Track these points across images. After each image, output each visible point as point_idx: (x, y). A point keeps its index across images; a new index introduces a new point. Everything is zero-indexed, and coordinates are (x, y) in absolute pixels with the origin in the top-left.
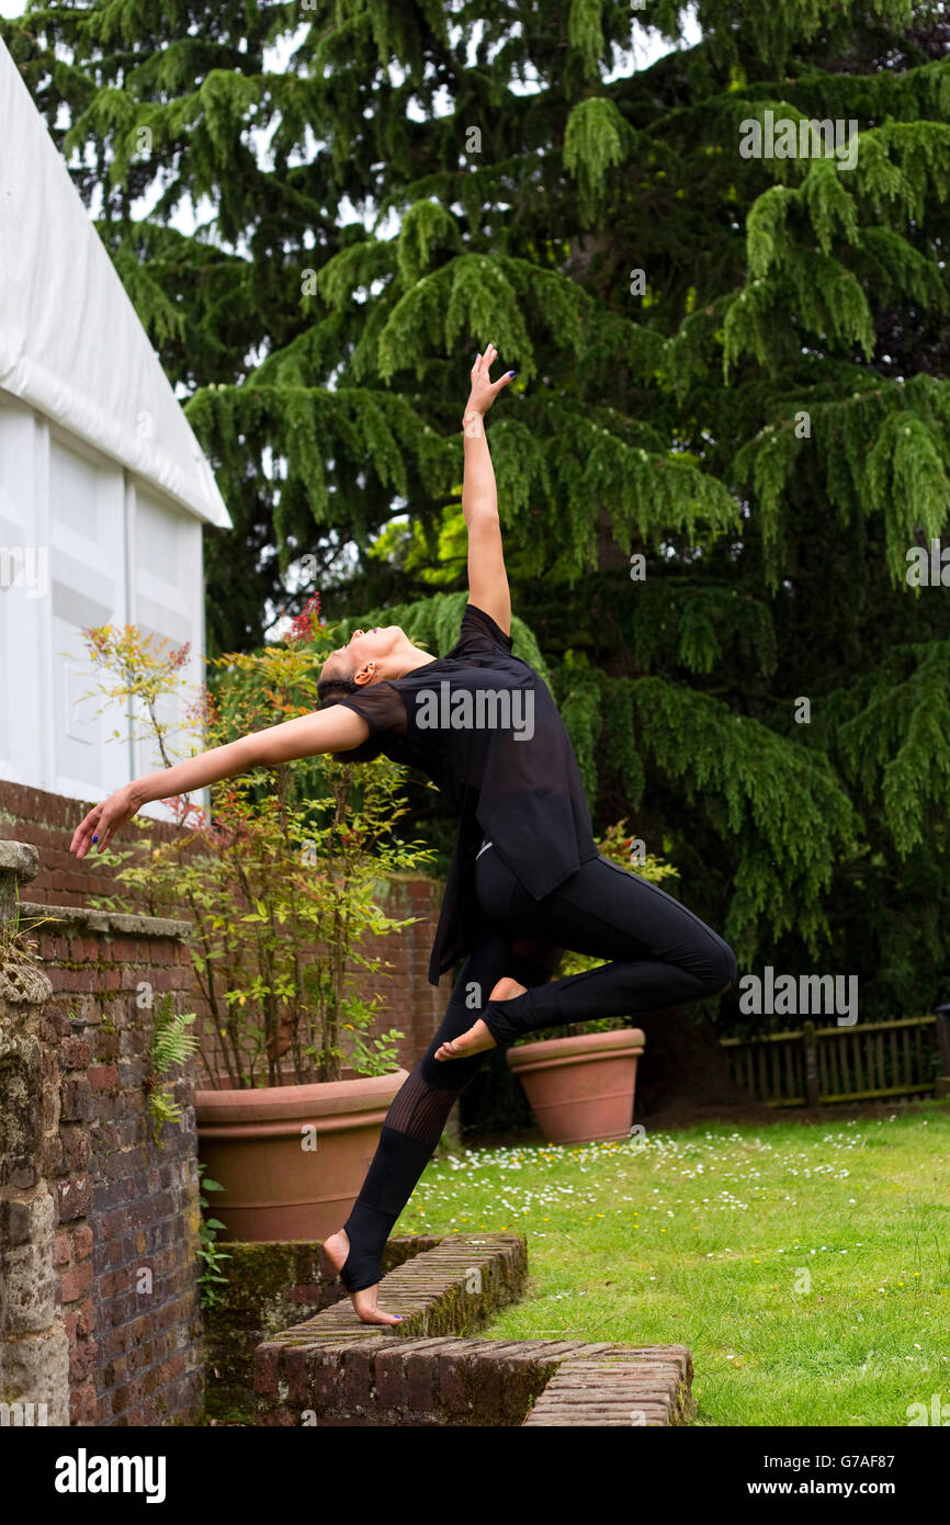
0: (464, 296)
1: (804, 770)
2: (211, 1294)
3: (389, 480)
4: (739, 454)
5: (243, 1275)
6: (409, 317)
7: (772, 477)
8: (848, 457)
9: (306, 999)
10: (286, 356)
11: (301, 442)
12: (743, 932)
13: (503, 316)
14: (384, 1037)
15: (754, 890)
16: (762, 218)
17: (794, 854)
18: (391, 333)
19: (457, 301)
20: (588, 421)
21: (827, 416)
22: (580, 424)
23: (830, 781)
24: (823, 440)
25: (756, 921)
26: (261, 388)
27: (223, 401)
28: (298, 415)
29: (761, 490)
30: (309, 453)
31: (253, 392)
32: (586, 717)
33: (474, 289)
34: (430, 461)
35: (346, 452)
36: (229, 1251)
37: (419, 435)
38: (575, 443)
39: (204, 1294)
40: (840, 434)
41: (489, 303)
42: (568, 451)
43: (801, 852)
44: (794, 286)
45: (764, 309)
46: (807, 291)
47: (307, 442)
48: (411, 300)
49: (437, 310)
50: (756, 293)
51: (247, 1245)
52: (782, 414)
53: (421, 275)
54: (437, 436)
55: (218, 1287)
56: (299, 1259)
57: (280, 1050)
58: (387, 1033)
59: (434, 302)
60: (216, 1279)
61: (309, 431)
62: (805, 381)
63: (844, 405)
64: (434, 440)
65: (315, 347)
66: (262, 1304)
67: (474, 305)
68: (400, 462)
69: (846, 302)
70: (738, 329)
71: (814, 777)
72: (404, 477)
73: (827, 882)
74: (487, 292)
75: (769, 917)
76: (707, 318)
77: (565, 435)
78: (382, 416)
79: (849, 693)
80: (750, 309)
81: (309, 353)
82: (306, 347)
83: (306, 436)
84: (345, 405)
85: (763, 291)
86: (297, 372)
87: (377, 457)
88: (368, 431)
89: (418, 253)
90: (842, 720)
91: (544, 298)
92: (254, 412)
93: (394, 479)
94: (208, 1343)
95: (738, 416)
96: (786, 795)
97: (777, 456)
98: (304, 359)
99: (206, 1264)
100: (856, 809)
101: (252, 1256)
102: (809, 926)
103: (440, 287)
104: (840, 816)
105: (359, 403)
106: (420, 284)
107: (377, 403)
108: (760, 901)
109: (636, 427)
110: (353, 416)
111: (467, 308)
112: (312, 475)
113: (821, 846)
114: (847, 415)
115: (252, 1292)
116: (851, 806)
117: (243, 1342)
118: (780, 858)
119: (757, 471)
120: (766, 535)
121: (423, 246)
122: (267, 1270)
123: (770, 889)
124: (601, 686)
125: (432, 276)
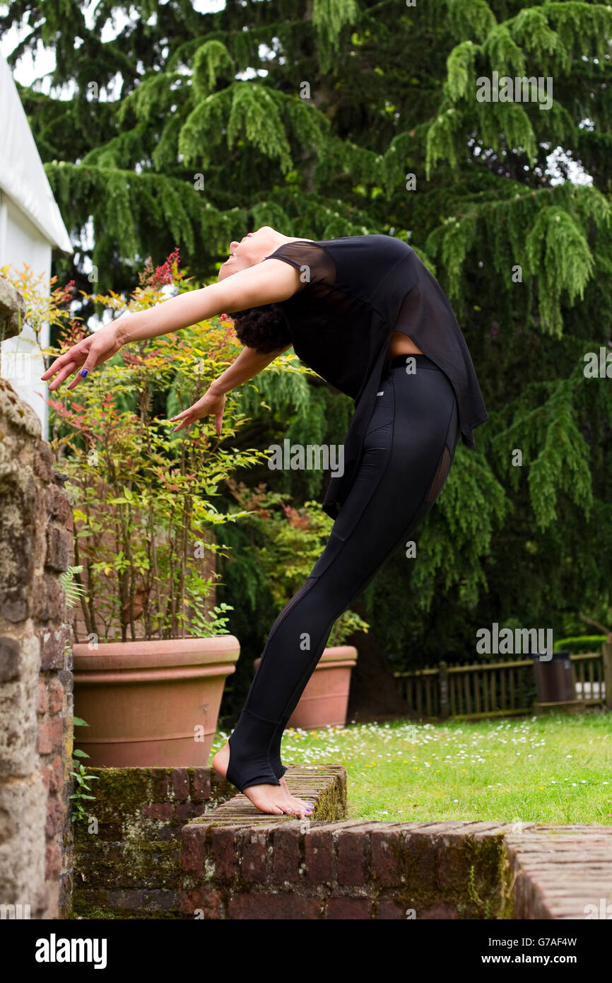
0: (242, 108)
1: (471, 465)
2: (81, 809)
3: (181, 239)
4: (431, 236)
5: (107, 794)
6: (201, 121)
7: (456, 251)
8: (511, 239)
9: (158, 572)
10: (104, 151)
11: (119, 207)
12: (425, 581)
13: (270, 122)
14: (216, 609)
15: (433, 551)
16: (459, 60)
17: (464, 525)
18: (188, 131)
19: (237, 110)
20: (323, 207)
21: (495, 210)
22: (317, 209)
23: (489, 475)
24: (492, 227)
25: (434, 573)
26: (89, 167)
27: (62, 174)
28: (117, 188)
29: (448, 260)
30: (124, 216)
31: (84, 170)
32: (317, 418)
33: (249, 104)
34: (210, 228)
35: (149, 219)
36: (97, 773)
37: (202, 209)
38: (313, 223)
39: (75, 809)
40: (505, 223)
41: (261, 114)
42: (308, 227)
43: (469, 524)
44: (476, 115)
45: (455, 129)
46: (486, 118)
47: (123, 207)
48: (202, 109)
49: (221, 118)
50: (450, 118)
51: (112, 770)
52: (460, 210)
53: (209, 94)
54: (216, 210)
55: (87, 804)
56: (156, 782)
57: (135, 614)
58: (219, 607)
59: (219, 112)
60: (85, 797)
61: (125, 200)
62: (475, 190)
63: (508, 203)
64: (214, 213)
65: (126, 146)
66: (124, 819)
67: (250, 114)
68: (189, 226)
69: (516, 124)
70: (437, 141)
71: (478, 470)
72: (192, 238)
73: (487, 546)
74: (258, 105)
75: (443, 570)
76: (410, 139)
77: (307, 216)
78: (176, 195)
79: (498, 415)
80: (446, 128)
81: (121, 150)
82: (119, 146)
83: (122, 203)
84: (149, 185)
85: (455, 117)
86: (113, 161)
87: (173, 222)
88: (166, 204)
89: (207, 78)
90: (494, 434)
91: (296, 118)
92: (84, 183)
93: (185, 239)
94: (77, 851)
95: (427, 212)
96: (458, 482)
97: (460, 237)
98: (118, 154)
99: (77, 784)
100: (507, 495)
101: (115, 778)
102: (472, 579)
103: (223, 102)
104: (497, 499)
105: (159, 185)
106: (210, 99)
107: (172, 185)
108: (438, 559)
109: (357, 214)
110: (155, 193)
111: (243, 117)
112: (126, 231)
113: (483, 520)
114: (511, 209)
115: (115, 809)
116: (504, 492)
117: (106, 851)
118: (453, 528)
119: (445, 247)
120: (452, 291)
121: (212, 73)
122: (128, 790)
123: (445, 551)
124: (326, 399)
125: (218, 94)
